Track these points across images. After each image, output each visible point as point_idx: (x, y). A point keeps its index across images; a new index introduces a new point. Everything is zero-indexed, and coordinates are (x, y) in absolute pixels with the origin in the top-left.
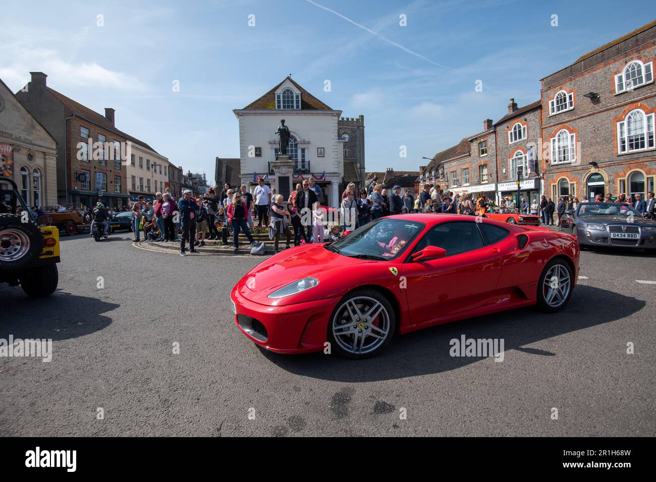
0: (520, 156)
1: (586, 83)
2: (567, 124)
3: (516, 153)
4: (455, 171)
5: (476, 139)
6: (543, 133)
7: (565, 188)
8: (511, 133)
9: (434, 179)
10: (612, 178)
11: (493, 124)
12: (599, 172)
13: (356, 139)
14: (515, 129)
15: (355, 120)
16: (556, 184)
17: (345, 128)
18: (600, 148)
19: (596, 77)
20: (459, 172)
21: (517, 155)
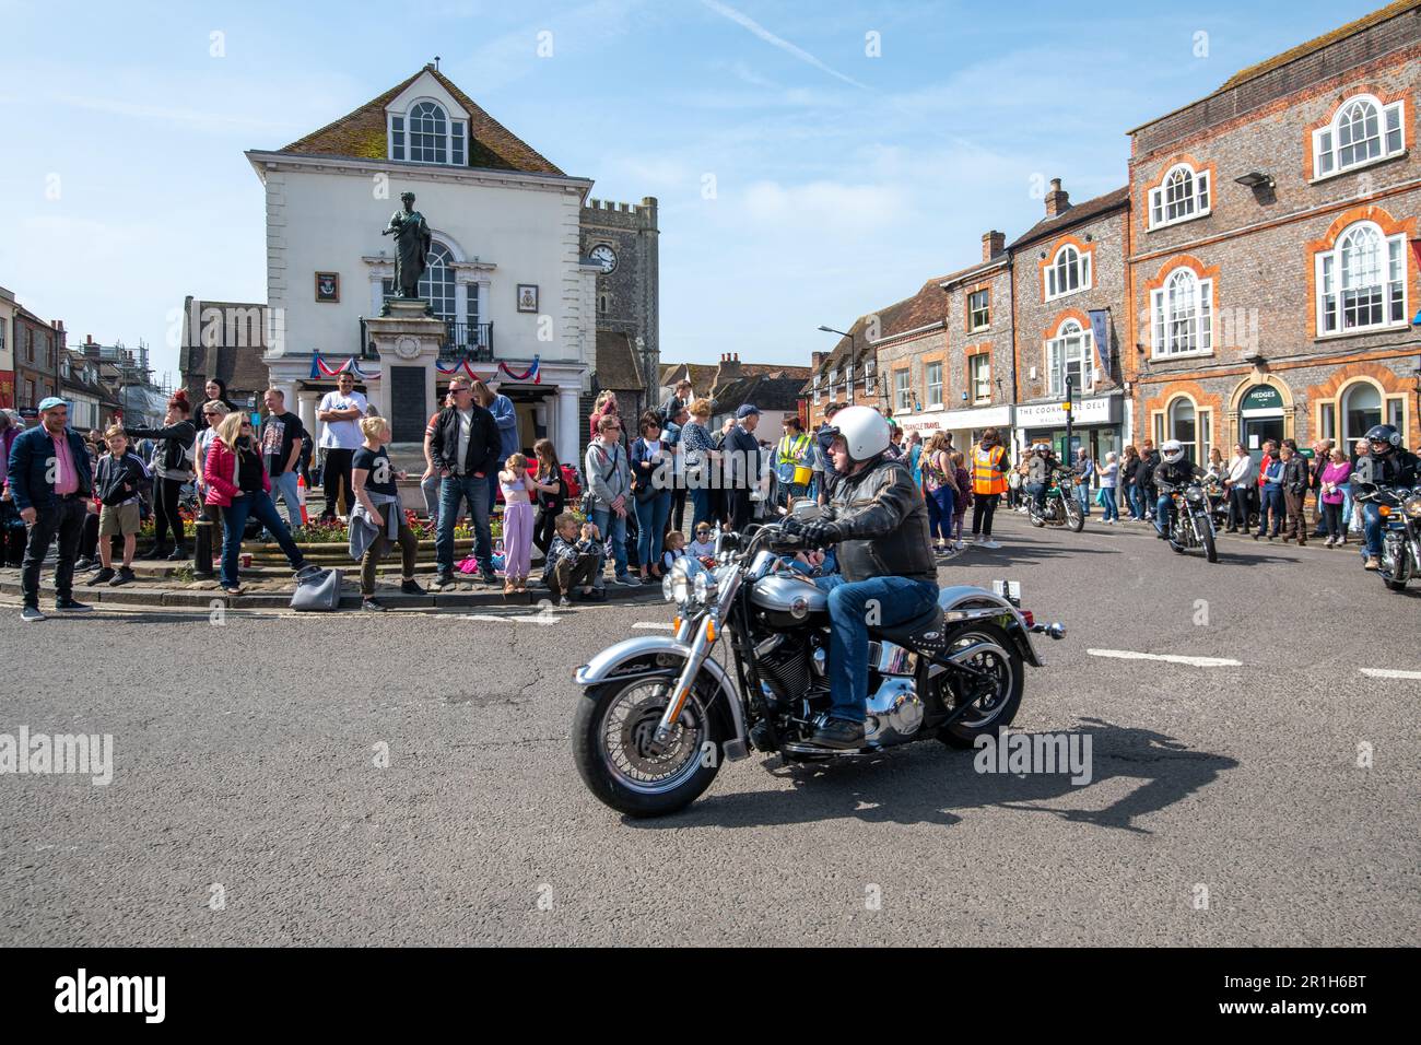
0: (1073, 335)
1: (1243, 147)
2: (1192, 254)
3: (1063, 324)
4: (906, 370)
5: (961, 282)
6: (1133, 274)
7: (1185, 422)
8: (1052, 273)
9: (849, 389)
10: (1301, 398)
11: (1007, 243)
12: (1270, 383)
13: (635, 265)
14: (1062, 260)
15: (631, 210)
16: (1164, 411)
17: (602, 232)
18: (1272, 319)
19: (1267, 132)
20: (916, 371)
21: (1065, 333)
